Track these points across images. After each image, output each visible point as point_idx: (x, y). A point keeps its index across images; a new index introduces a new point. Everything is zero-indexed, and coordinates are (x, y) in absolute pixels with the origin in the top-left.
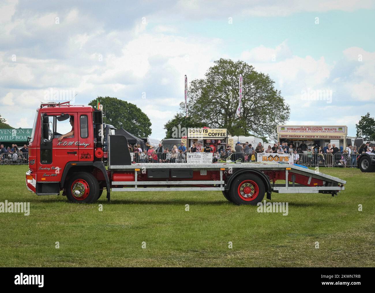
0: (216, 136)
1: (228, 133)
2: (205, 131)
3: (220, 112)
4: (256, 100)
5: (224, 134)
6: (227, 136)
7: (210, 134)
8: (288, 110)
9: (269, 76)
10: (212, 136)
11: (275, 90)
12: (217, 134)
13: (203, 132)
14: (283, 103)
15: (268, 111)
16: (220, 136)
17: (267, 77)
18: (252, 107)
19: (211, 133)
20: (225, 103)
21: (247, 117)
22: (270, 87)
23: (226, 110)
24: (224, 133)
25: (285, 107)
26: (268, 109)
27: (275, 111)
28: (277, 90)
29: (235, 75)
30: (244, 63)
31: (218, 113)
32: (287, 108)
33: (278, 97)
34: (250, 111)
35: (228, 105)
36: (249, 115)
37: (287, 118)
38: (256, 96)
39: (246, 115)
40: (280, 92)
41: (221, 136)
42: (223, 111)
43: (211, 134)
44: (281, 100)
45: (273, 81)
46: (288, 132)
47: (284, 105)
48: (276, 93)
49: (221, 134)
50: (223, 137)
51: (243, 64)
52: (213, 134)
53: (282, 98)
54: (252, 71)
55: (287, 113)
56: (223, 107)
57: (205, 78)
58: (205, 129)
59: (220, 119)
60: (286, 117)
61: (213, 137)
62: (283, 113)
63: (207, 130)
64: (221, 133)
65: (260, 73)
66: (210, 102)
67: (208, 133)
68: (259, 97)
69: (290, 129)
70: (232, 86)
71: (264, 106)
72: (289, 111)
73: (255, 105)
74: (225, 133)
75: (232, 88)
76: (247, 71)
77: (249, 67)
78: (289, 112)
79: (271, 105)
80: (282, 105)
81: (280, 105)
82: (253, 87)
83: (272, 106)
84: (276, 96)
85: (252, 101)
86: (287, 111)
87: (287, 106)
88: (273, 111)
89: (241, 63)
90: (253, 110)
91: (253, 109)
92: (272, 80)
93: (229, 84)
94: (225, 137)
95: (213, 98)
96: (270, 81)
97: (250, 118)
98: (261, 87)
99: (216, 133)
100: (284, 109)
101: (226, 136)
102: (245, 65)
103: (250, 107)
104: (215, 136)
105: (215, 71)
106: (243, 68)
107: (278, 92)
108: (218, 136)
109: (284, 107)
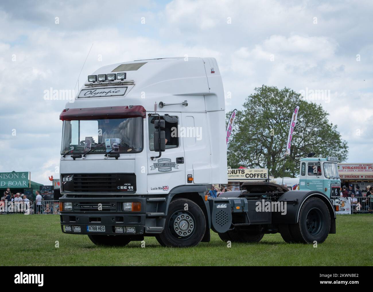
0: (255, 177)
1: (269, 174)
2: (241, 172)
3: (261, 152)
4: (306, 137)
5: (264, 176)
6: (269, 177)
7: (247, 176)
8: (345, 148)
9: (322, 107)
10: (249, 178)
11: (329, 123)
12: (257, 175)
13: (239, 173)
14: (339, 140)
15: (321, 150)
16: (259, 177)
17: (320, 108)
18: (301, 144)
19: (248, 174)
20: (267, 140)
21: (294, 157)
22: (323, 120)
23: (269, 148)
24: (264, 174)
25: (342, 145)
26: (321, 148)
27: (329, 150)
28: (332, 124)
29: (280, 106)
30: (291, 90)
31: (260, 152)
32: (345, 146)
33: (333, 132)
34: (299, 150)
35: (271, 143)
36: (298, 154)
37: (345, 158)
38: (306, 131)
39: (294, 155)
40: (336, 126)
41: (261, 177)
42: (266, 151)
43: (249, 176)
44: (336, 136)
45: (327, 113)
46: (344, 171)
47: (341, 142)
48: (331, 127)
49: (261, 176)
50: (264, 178)
51: (290, 92)
52: (251, 176)
53: (337, 133)
54: (300, 101)
55: (345, 152)
56: (264, 145)
57: (243, 109)
58: (241, 169)
59: (261, 160)
60: (343, 157)
61: (251, 178)
62: (340, 152)
63: (244, 170)
64: (261, 174)
65: (311, 103)
66: (249, 140)
67: (244, 174)
68: (309, 133)
69: (346, 168)
70: (276, 120)
71: (316, 144)
72: (347, 149)
73: (304, 142)
74: (266, 174)
75: (275, 122)
76: (295, 100)
77: (297, 95)
78: (347, 151)
79: (324, 142)
80: (339, 142)
81: (335, 142)
82: (302, 120)
83: (326, 143)
84: (331, 131)
85: (301, 137)
86: (344, 150)
87: (345, 143)
88: (328, 150)
89: (287, 91)
90: (303, 149)
91: (302, 147)
92: (325, 111)
93: (272, 116)
94: (265, 178)
95: (254, 134)
96: (323, 113)
97: (299, 159)
98: (312, 120)
99: (255, 174)
100: (342, 148)
101: (267, 178)
102: (293, 93)
103: (299, 144)
104: (253, 178)
105: (255, 99)
106: (289, 97)
107: (333, 126)
108: (258, 177)
109: (340, 145)
